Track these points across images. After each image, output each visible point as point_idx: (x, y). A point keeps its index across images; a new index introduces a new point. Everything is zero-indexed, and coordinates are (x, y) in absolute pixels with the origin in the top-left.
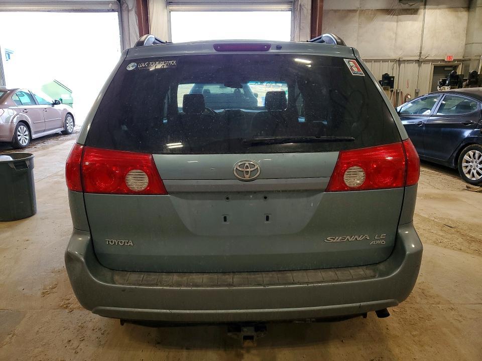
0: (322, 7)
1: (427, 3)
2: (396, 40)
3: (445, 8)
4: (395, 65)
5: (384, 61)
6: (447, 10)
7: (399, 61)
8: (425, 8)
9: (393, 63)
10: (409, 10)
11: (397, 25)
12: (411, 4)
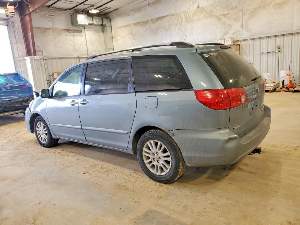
0: (31, 25)
1: (85, 28)
2: (75, 46)
3: (93, 31)
4: (77, 60)
5: (72, 58)
6: (94, 32)
7: (79, 58)
8: (85, 30)
9: (76, 59)
10: (77, 30)
11: (74, 38)
12: (78, 27)
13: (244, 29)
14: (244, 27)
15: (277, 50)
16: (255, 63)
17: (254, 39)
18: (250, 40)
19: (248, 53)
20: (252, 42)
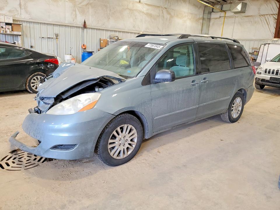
13: (22, 9)
14: (23, 7)
15: (55, 37)
16: (36, 46)
17: (34, 22)
18: (30, 22)
19: (29, 35)
20: (32, 25)
